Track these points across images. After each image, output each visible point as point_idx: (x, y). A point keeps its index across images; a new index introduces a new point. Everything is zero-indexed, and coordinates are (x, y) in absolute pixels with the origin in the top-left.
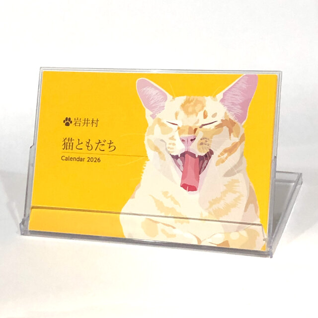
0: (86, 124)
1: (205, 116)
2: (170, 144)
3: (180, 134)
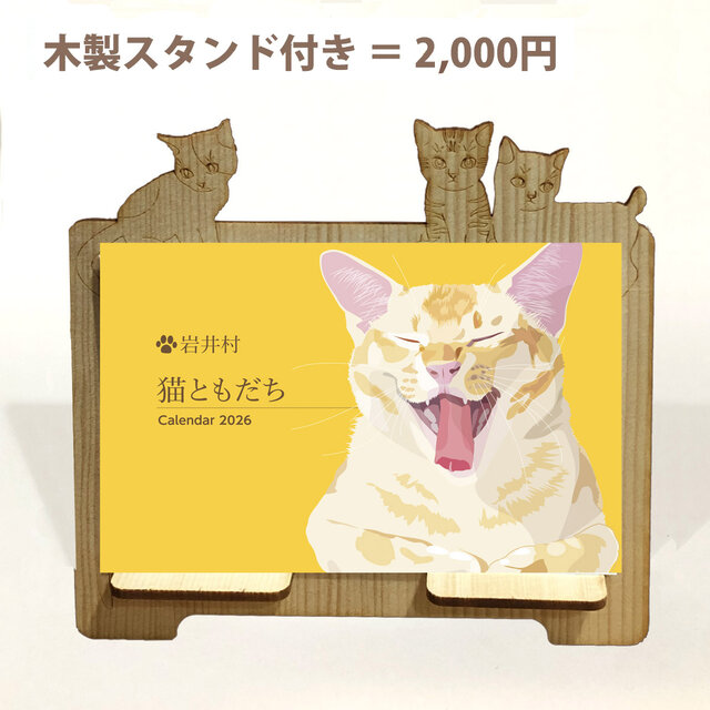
0: (210, 349)
1: (477, 323)
2: (405, 381)
3: (425, 359)
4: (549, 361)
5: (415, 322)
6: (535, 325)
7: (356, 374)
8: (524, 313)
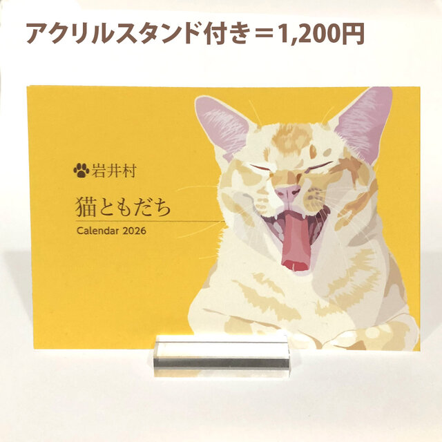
0: (114, 174)
1: (313, 155)
2: (260, 200)
3: (274, 184)
4: (366, 185)
5: (266, 154)
6: (356, 156)
7: (223, 195)
8: (348, 147)
